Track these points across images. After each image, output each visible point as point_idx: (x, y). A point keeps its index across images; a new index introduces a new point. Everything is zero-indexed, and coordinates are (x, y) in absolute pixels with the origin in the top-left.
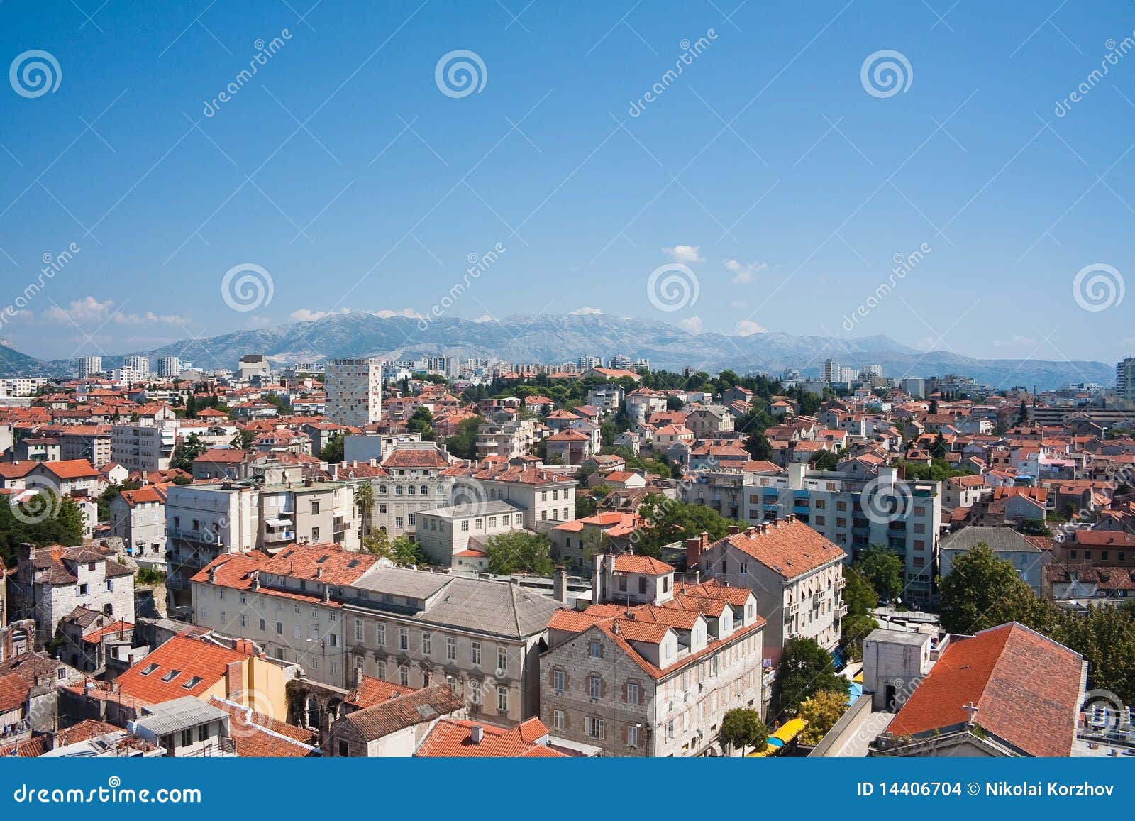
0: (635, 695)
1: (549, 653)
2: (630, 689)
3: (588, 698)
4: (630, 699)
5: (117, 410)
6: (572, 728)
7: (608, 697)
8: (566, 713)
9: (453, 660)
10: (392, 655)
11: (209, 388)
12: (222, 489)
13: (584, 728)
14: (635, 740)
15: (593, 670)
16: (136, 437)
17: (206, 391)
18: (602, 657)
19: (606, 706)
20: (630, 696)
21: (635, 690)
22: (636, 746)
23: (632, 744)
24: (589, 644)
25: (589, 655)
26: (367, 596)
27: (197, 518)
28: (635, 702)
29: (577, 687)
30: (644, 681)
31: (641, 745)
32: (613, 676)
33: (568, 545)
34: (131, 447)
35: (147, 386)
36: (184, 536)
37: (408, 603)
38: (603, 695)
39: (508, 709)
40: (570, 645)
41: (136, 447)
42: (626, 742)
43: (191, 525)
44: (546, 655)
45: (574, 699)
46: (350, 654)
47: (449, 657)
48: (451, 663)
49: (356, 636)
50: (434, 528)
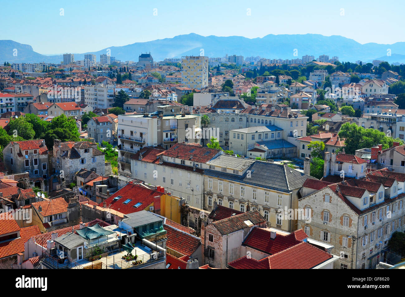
0: (347, 222)
1: (303, 199)
2: (345, 219)
3: (323, 222)
4: (344, 224)
5: (85, 80)
6: (313, 236)
7: (333, 222)
8: (311, 228)
9: (255, 200)
10: (225, 196)
11: (126, 70)
12: (144, 117)
13: (320, 236)
14: (346, 244)
15: (325, 208)
16: (95, 92)
17: (125, 71)
18: (330, 202)
19: (331, 226)
20: (344, 222)
21: (347, 220)
22: (346, 247)
23: (345, 246)
24: (324, 196)
25: (324, 201)
26: (214, 168)
27: (132, 130)
28: (347, 225)
29: (317, 216)
30: (352, 216)
31: (349, 247)
32: (336, 212)
33: (304, 148)
34: (94, 97)
35: (97, 68)
36: (126, 138)
37: (234, 172)
38: (330, 221)
39: (281, 224)
40: (314, 195)
41: (96, 97)
42: (341, 245)
43: (130, 133)
44: (301, 200)
45: (316, 222)
46: (205, 195)
47: (254, 198)
48: (254, 201)
49: (208, 187)
50: (238, 138)
